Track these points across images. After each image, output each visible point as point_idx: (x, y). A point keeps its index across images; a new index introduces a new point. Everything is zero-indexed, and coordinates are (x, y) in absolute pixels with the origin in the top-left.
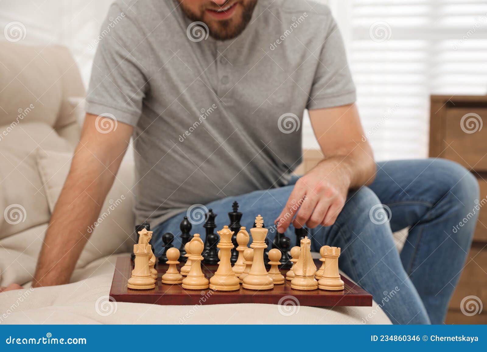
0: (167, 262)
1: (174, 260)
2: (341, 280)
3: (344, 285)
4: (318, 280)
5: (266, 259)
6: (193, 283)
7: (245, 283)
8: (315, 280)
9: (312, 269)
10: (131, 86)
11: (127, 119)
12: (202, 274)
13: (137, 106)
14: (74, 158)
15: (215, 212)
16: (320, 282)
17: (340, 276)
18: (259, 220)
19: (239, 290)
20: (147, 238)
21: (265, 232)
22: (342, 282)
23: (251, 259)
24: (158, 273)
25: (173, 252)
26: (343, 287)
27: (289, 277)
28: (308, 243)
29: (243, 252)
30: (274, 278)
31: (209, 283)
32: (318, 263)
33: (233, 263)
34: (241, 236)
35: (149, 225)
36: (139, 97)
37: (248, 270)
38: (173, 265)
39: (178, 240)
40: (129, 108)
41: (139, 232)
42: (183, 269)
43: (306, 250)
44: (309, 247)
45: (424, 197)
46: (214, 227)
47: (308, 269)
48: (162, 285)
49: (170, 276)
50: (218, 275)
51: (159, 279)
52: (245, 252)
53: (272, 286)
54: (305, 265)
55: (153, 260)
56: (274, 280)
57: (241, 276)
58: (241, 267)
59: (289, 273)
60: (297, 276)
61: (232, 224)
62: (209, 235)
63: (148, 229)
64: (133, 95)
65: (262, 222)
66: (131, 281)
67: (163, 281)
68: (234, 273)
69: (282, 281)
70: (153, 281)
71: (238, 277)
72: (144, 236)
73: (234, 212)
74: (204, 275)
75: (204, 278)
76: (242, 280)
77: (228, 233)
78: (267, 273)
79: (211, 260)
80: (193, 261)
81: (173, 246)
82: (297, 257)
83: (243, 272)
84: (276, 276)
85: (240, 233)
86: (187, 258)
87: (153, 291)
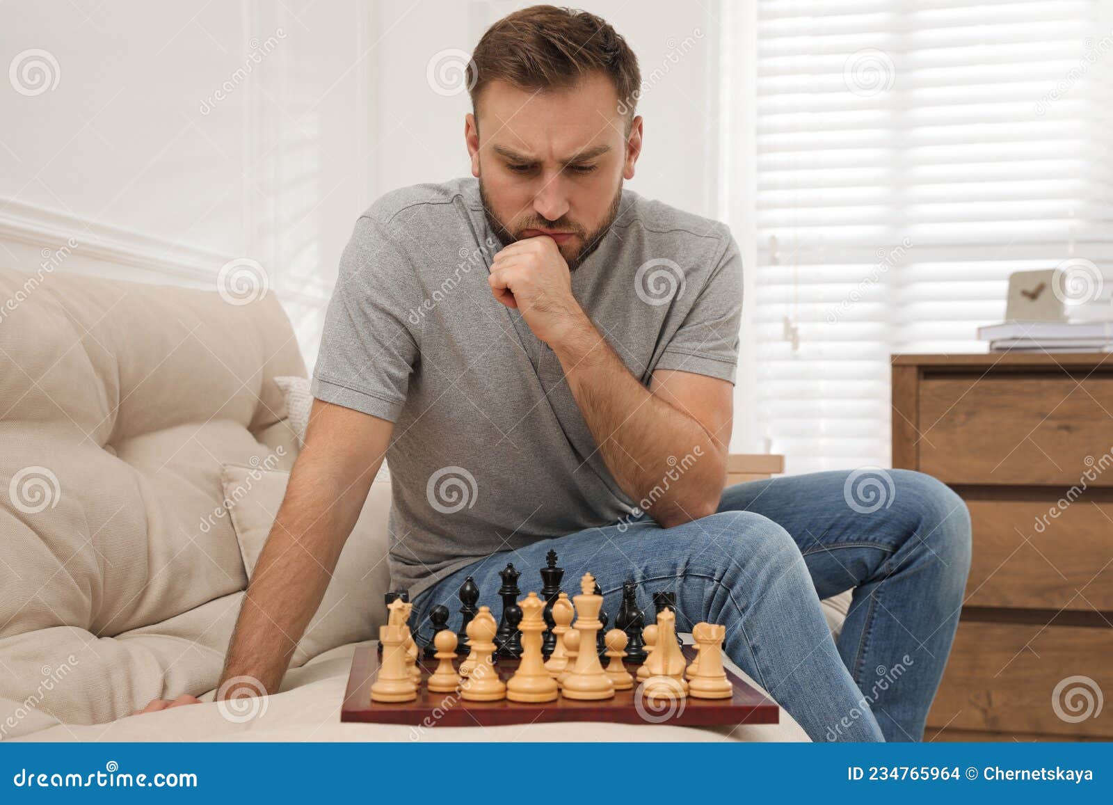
0: (437, 656)
1: (448, 651)
2: (726, 681)
3: (733, 688)
4: (688, 681)
5: (601, 646)
6: (480, 689)
7: (565, 688)
8: (683, 680)
9: (678, 662)
10: (392, 355)
11: (382, 409)
12: (493, 674)
13: (400, 388)
14: (291, 478)
15: (517, 568)
16: (692, 684)
17: (725, 674)
18: (587, 582)
19: (555, 701)
20: (404, 616)
21: (598, 603)
22: (730, 684)
23: (576, 648)
24: (422, 673)
25: (445, 638)
26: (731, 692)
27: (641, 676)
28: (671, 620)
29: (562, 635)
30: (616, 679)
31: (507, 689)
32: (689, 653)
33: (546, 654)
34: (559, 610)
35: (407, 592)
36: (402, 374)
37: (572, 666)
38: (446, 660)
39: (456, 618)
40: (389, 393)
41: (390, 606)
42: (464, 666)
43: (667, 631)
44: (672, 626)
45: (877, 535)
46: (515, 593)
47: (672, 662)
48: (429, 694)
49: (442, 677)
50: (522, 676)
51: (423, 684)
52: (566, 637)
53: (612, 692)
54: (666, 655)
55: (413, 652)
56: (615, 683)
57: (560, 677)
58: (561, 662)
59: (642, 670)
60: (652, 675)
61: (546, 587)
62: (508, 608)
63: (405, 600)
64: (394, 371)
65: (593, 584)
66: (377, 687)
67: (431, 688)
68: (547, 672)
69: (629, 683)
70: (414, 687)
71: (555, 679)
72: (398, 612)
73: (550, 568)
74: (497, 676)
75: (498, 681)
76: (561, 683)
77: (535, 606)
78: (602, 670)
79: (512, 650)
80: (479, 653)
81: (447, 628)
82: (653, 643)
83: (564, 671)
84: (618, 675)
85: (558, 603)
86: (469, 647)
87: (414, 705)
